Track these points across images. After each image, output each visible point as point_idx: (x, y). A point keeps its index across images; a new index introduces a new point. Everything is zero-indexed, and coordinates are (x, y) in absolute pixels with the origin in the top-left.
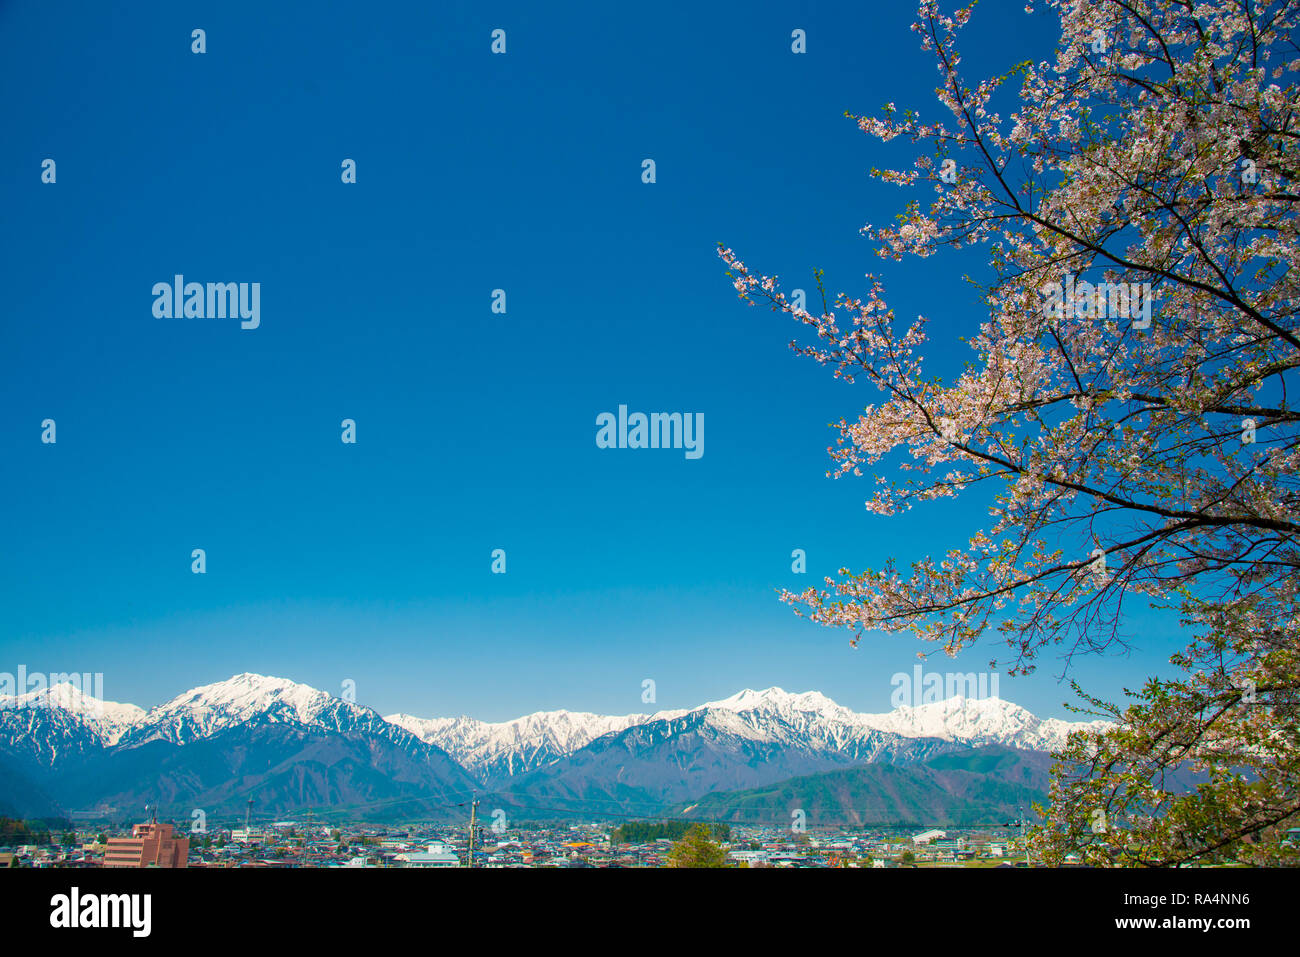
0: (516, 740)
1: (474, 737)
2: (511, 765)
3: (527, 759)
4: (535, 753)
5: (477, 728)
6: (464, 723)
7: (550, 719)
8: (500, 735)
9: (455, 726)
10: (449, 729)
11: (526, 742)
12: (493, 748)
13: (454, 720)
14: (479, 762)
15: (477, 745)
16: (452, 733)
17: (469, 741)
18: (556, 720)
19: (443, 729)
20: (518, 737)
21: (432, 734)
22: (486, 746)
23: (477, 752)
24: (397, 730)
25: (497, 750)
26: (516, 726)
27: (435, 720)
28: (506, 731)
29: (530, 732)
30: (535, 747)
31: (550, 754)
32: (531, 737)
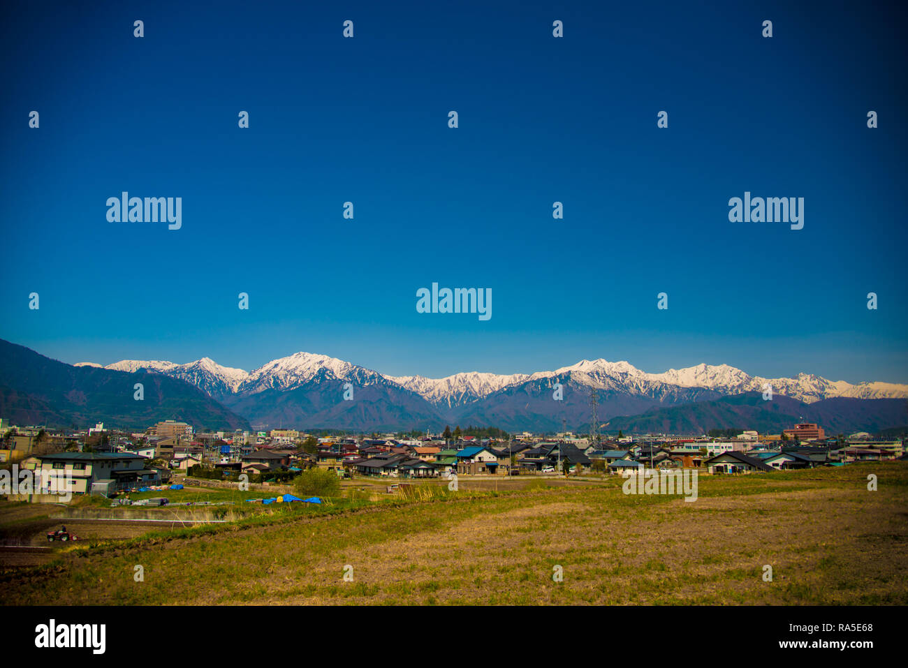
1: (424, 387)
2: (449, 403)
3: (458, 399)
4: (462, 396)
5: (426, 382)
6: (418, 379)
7: (468, 377)
8: (439, 386)
9: (413, 381)
10: (410, 383)
11: (456, 390)
12: (437, 393)
13: (412, 378)
14: (429, 401)
16: (412, 385)
17: (422, 389)
18: (472, 377)
19: (407, 382)
20: (450, 387)
22: (432, 392)
23: (428, 395)
25: (440, 394)
26: (449, 381)
27: (401, 378)
28: (444, 384)
30: (461, 393)
31: (471, 397)
32: (458, 387)
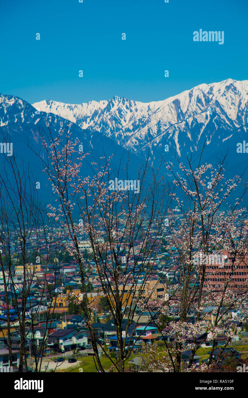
0: (178, 117)
1: (131, 119)
2: (178, 146)
3: (194, 136)
4: (202, 131)
5: (133, 108)
6: (117, 105)
7: (215, 91)
8: (159, 115)
9: (108, 108)
10: (103, 112)
11: (190, 120)
12: (155, 130)
13: (106, 103)
14: (141, 146)
15: (136, 127)
16: (107, 116)
17: (126, 124)
18: (222, 92)
19: (96, 113)
20: (180, 115)
21: (85, 119)
22: (146, 128)
23: (137, 135)
24: (53, 119)
25: (159, 131)
26: (177, 103)
27: (85, 104)
28: (167, 109)
29: (194, 107)
30: (202, 124)
31: (221, 131)
32: (195, 113)
